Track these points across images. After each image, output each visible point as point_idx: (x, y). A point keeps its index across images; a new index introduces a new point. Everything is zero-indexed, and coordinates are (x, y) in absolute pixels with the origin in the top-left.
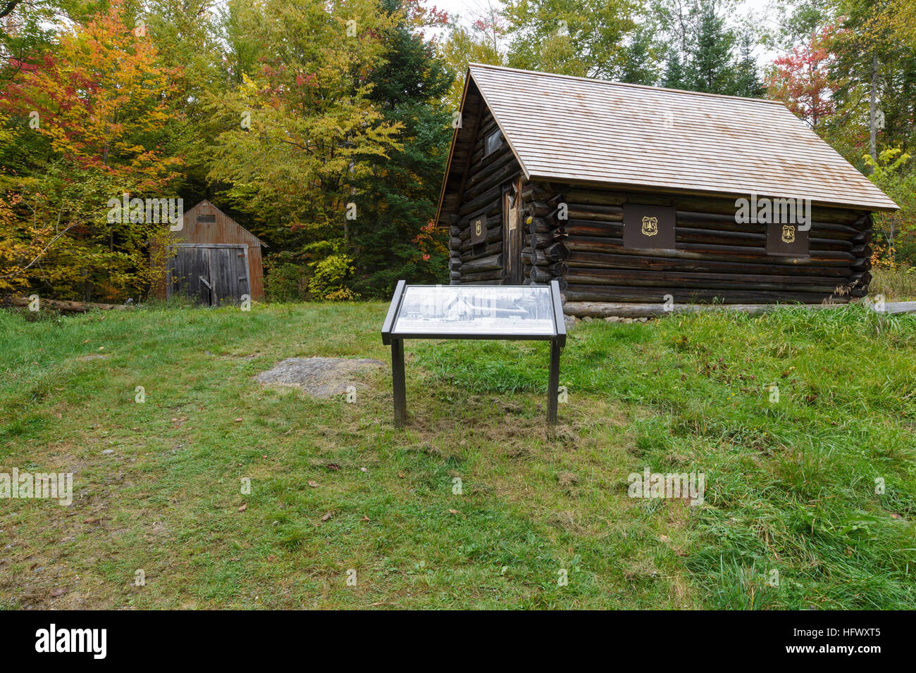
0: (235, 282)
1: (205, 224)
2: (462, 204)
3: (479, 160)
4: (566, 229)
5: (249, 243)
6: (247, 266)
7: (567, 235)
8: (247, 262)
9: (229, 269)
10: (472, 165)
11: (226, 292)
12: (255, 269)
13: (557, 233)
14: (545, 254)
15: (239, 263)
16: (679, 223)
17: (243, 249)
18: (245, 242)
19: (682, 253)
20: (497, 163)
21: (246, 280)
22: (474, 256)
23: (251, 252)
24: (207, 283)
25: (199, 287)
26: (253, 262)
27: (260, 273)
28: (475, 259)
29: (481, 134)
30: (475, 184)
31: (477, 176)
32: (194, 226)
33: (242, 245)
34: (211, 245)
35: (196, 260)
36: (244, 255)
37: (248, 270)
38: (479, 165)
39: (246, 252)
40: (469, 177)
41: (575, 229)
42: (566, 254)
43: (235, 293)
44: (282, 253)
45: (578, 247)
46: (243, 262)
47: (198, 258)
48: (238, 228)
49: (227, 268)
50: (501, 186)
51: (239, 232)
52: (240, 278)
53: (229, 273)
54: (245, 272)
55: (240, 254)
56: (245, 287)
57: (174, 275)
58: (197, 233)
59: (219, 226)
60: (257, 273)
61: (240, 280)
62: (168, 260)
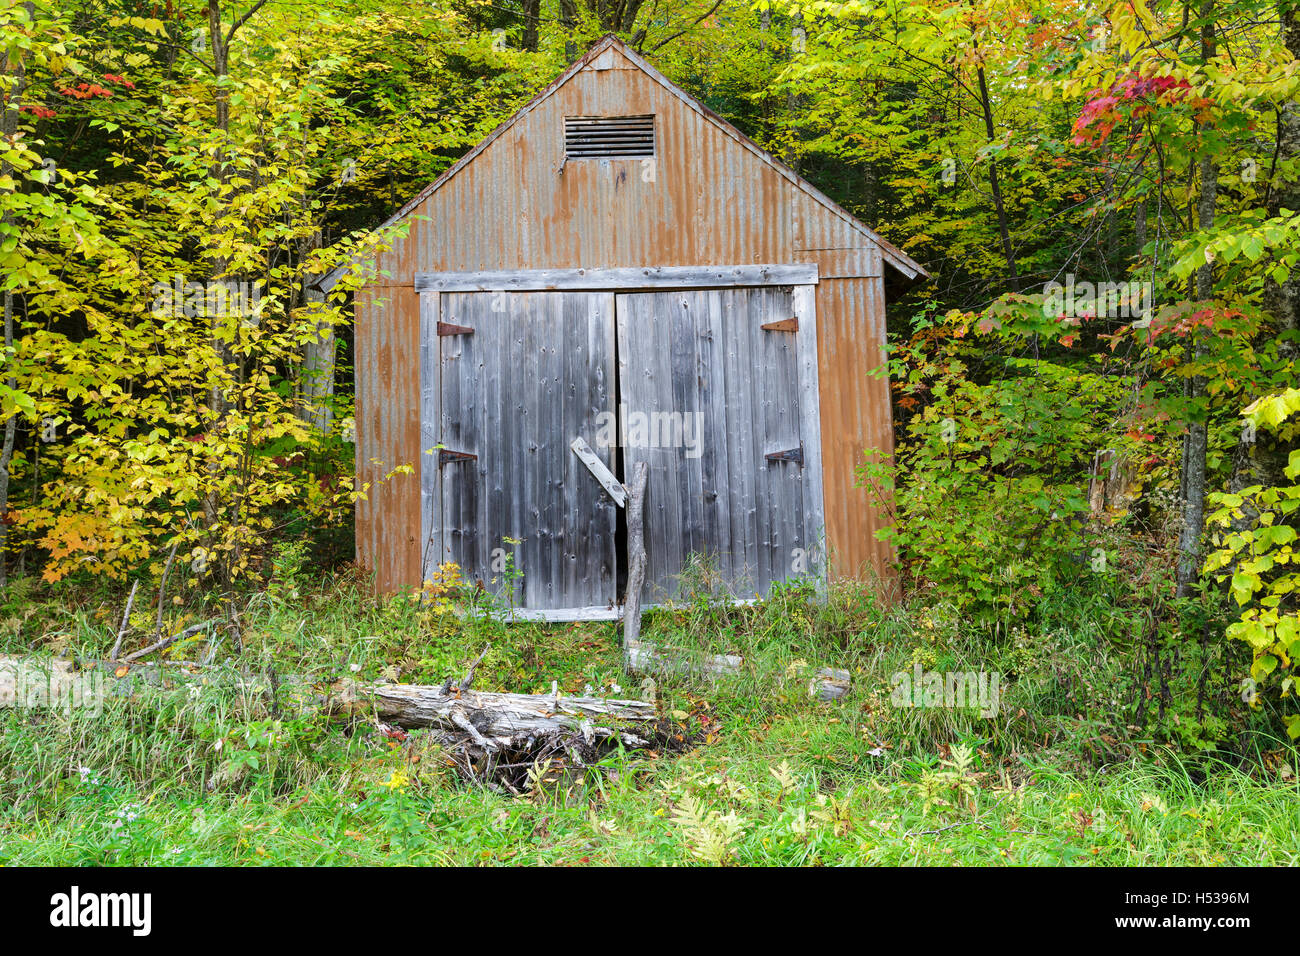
0: (744, 471)
1: (605, 167)
5: (822, 255)
6: (809, 381)
8: (807, 358)
9: (718, 399)
11: (703, 524)
12: (847, 397)
15: (768, 364)
17: (788, 289)
18: (805, 252)
21: (798, 457)
23: (829, 309)
24: (606, 477)
25: (570, 495)
26: (840, 361)
27: (874, 421)
32: (553, 180)
33: (786, 271)
34: (629, 276)
35: (556, 351)
36: (792, 325)
37: (811, 406)
39: (803, 304)
43: (745, 529)
44: (1000, 306)
46: (789, 360)
47: (570, 342)
48: (768, 178)
49: (706, 396)
51: (770, 199)
52: (768, 451)
53: (719, 420)
54: (796, 417)
55: (775, 317)
56: (800, 502)
57: (456, 427)
58: (564, 214)
59: (673, 170)
60: (860, 416)
61: (772, 461)
62: (433, 357)
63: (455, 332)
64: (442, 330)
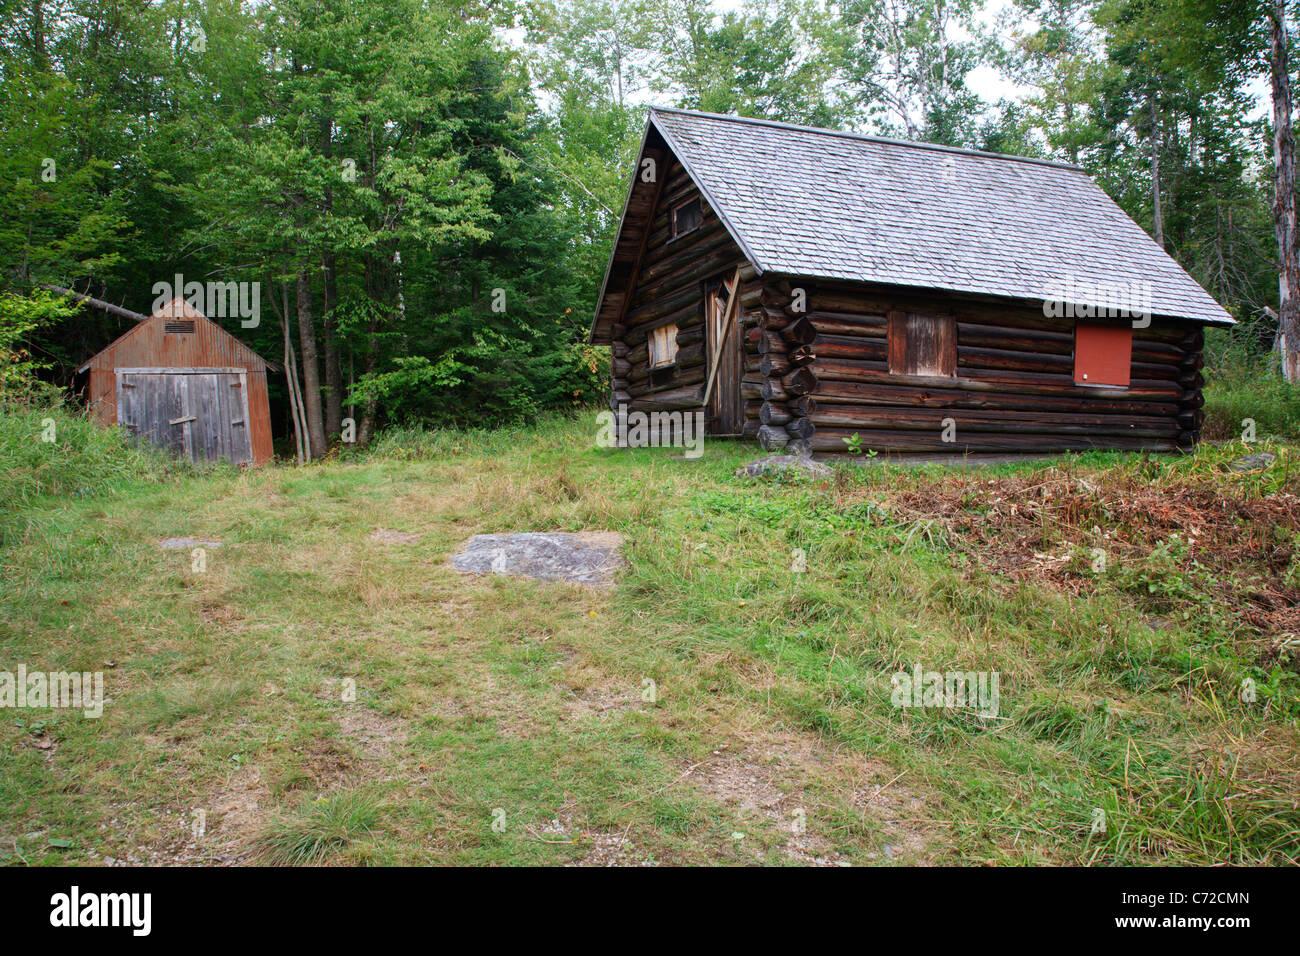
0: (226, 429)
1: (178, 337)
2: (631, 309)
3: (664, 242)
4: (813, 348)
5: (249, 366)
6: (245, 401)
7: (814, 357)
8: (244, 395)
10: (649, 251)
11: (212, 445)
12: (257, 407)
13: (801, 353)
14: (782, 384)
15: (232, 397)
16: (962, 339)
17: (238, 375)
18: (242, 364)
19: (967, 382)
20: (696, 248)
21: (242, 424)
22: (653, 388)
23: (251, 380)
26: (254, 394)
27: (265, 411)
28: (656, 392)
29: (665, 206)
30: (655, 279)
31: (659, 268)
32: (161, 341)
33: (237, 369)
34: (187, 370)
35: (164, 392)
36: (239, 385)
37: (246, 409)
38: (661, 251)
39: (243, 380)
40: (644, 268)
41: (823, 349)
42: (813, 383)
43: (226, 446)
45: (827, 375)
46: (238, 395)
47: (168, 392)
48: (231, 342)
49: (213, 406)
50: (702, 283)
51: (231, 348)
52: (233, 422)
53: (218, 414)
54: (241, 412)
55: (234, 382)
56: (242, 436)
57: (129, 418)
58: (166, 350)
59: (201, 338)
60: (261, 413)
61: (234, 425)
62: (120, 395)
63: (129, 387)
64: (124, 386)
